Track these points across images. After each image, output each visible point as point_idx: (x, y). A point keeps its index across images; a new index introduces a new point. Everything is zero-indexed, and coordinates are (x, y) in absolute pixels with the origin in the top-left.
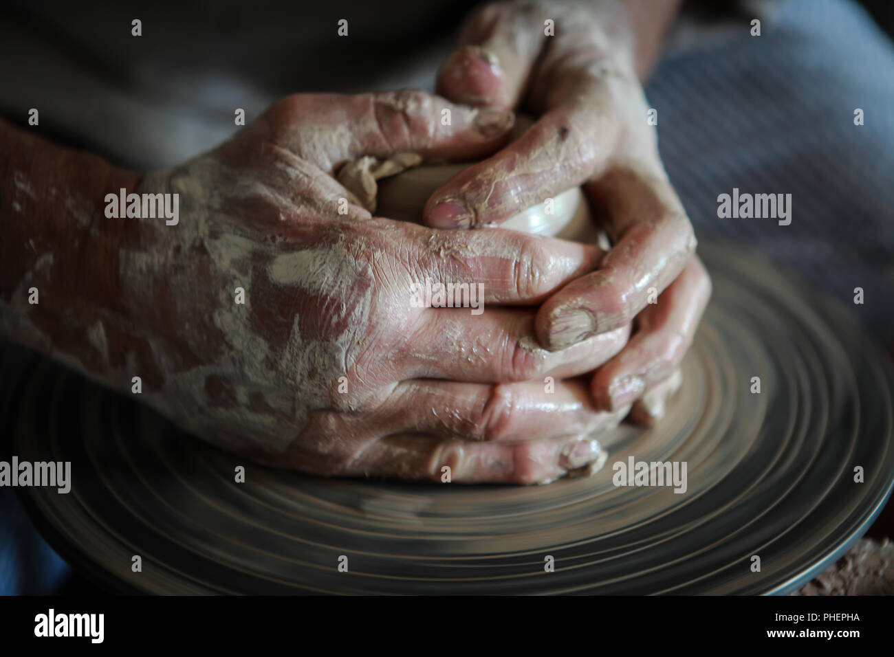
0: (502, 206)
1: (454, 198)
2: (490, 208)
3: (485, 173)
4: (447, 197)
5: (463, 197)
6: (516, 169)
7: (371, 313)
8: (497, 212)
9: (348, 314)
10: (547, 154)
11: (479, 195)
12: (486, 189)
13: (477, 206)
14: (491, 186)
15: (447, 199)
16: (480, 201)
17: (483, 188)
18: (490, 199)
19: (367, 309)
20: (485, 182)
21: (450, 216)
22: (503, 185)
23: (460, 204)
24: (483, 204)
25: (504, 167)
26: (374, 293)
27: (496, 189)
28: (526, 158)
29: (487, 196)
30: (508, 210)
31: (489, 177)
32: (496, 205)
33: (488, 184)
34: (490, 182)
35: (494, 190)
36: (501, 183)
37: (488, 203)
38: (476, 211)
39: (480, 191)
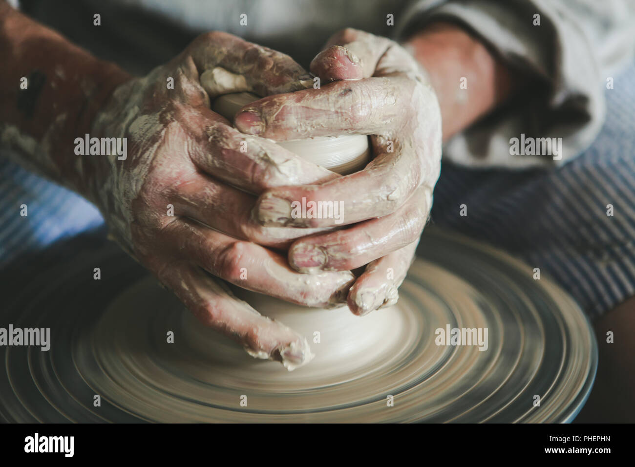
0: (284, 123)
1: (255, 110)
2: (276, 122)
3: (280, 98)
4: (251, 108)
5: (261, 111)
6: (302, 102)
7: (154, 159)
8: (280, 126)
9: (141, 156)
10: (328, 99)
11: (271, 111)
12: (276, 108)
13: (268, 117)
14: (280, 107)
15: (250, 109)
16: (270, 115)
17: (275, 107)
18: (277, 115)
19: (152, 155)
20: (278, 104)
21: (249, 121)
22: (289, 109)
23: (258, 114)
24: (272, 117)
25: (294, 99)
26: (159, 147)
27: (283, 110)
28: (312, 97)
29: (276, 112)
30: (288, 126)
31: (281, 101)
32: (280, 121)
33: (278, 106)
34: (281, 104)
35: (282, 110)
36: (288, 107)
37: (276, 118)
38: (266, 122)
39: (272, 108)
